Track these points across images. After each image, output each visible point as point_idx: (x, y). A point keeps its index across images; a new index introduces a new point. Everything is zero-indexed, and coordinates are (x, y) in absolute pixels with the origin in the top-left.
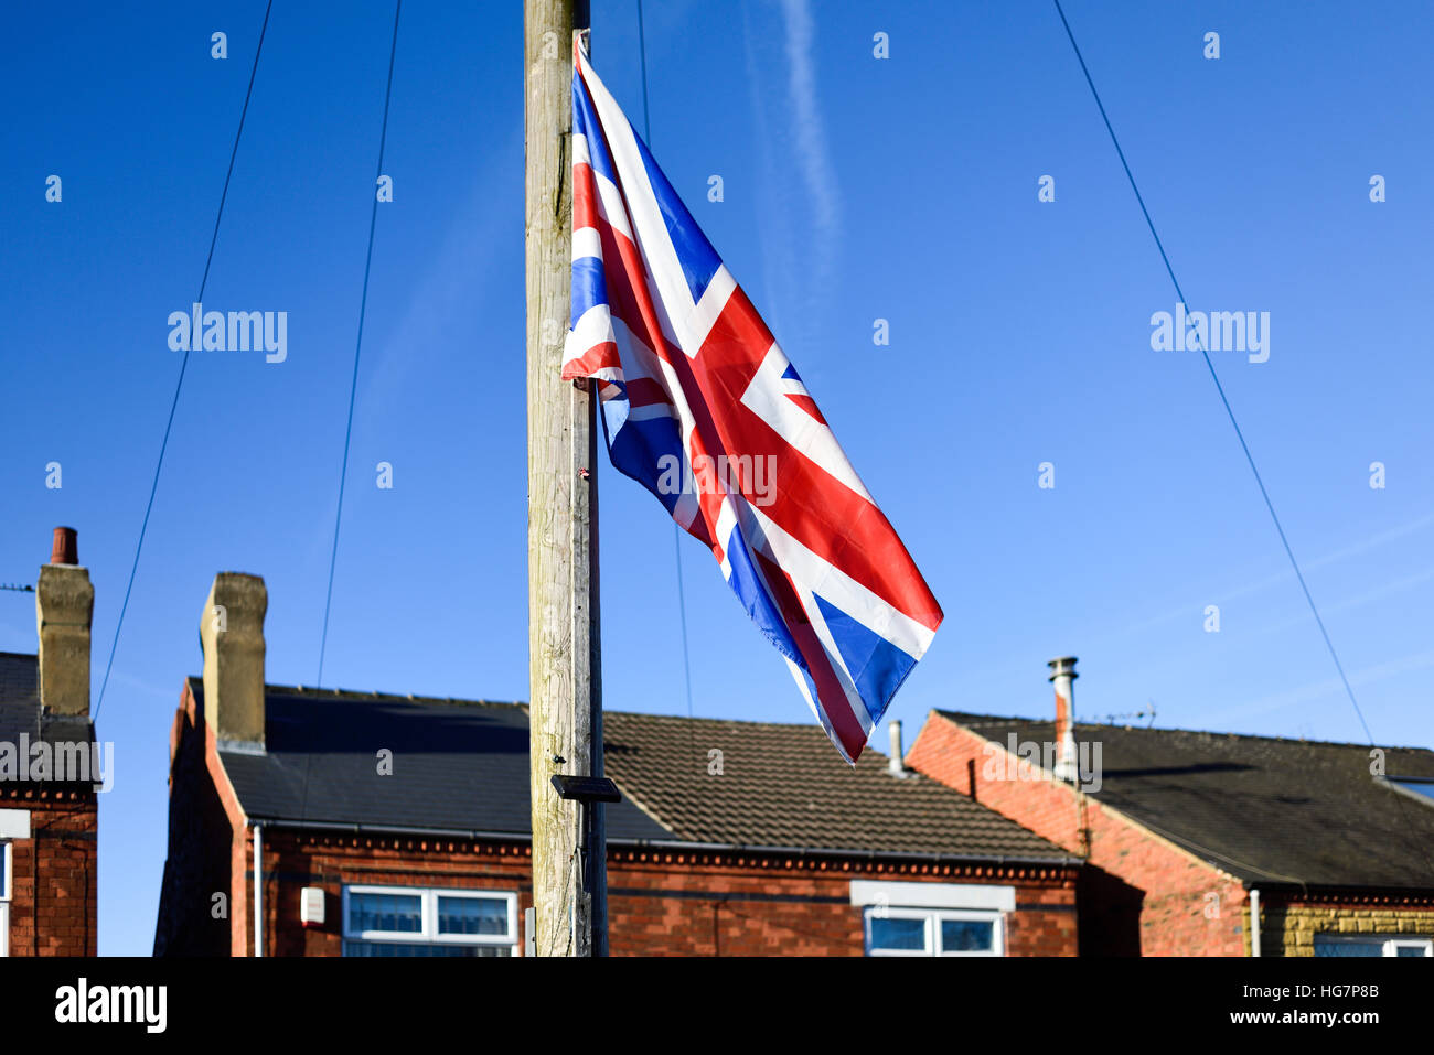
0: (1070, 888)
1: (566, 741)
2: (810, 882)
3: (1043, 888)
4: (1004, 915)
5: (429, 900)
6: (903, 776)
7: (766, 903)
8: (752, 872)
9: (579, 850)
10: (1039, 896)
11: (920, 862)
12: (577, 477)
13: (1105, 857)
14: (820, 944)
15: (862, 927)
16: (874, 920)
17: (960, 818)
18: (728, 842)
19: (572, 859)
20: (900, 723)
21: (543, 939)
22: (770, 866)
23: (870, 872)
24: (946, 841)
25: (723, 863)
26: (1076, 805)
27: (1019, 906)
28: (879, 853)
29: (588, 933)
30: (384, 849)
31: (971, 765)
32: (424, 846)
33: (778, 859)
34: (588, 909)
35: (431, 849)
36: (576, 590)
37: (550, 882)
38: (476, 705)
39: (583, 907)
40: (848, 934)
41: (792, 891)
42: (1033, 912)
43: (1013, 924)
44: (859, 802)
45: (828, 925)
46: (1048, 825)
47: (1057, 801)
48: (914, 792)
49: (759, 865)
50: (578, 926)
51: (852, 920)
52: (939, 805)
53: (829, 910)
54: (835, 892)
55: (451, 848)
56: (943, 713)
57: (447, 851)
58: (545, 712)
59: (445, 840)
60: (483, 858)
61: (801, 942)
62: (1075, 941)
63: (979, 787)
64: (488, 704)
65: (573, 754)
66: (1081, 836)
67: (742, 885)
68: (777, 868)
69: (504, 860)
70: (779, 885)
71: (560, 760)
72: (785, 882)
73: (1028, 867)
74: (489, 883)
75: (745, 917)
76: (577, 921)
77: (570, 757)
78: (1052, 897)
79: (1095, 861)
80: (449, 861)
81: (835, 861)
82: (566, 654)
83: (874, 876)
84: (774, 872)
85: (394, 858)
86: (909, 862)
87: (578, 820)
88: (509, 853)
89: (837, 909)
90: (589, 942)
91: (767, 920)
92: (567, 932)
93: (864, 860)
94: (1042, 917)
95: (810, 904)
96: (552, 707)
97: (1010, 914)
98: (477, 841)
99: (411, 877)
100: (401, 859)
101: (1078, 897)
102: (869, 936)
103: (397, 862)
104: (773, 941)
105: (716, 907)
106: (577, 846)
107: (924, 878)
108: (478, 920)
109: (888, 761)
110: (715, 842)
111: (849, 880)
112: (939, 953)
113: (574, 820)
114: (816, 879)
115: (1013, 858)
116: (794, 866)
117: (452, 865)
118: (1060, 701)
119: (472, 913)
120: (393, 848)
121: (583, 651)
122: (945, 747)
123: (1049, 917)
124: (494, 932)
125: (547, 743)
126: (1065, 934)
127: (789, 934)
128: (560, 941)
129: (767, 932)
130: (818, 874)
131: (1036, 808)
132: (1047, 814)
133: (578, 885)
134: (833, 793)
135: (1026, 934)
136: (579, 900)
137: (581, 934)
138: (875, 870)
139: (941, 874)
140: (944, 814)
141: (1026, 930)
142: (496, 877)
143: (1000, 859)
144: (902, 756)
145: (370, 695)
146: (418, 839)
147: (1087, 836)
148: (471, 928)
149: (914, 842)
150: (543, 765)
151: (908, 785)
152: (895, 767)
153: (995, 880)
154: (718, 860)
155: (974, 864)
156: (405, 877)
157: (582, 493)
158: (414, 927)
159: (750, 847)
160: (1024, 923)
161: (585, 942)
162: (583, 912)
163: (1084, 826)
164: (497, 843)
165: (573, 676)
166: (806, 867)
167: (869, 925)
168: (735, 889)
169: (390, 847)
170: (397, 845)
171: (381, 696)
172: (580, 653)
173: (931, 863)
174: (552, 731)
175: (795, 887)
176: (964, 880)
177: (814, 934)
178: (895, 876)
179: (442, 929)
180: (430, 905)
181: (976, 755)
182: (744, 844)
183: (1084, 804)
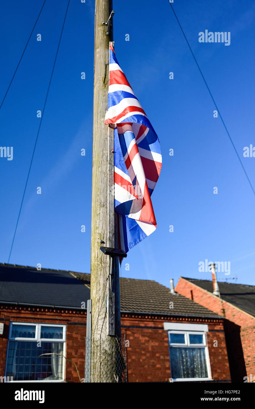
0: (222, 325)
1: (105, 236)
2: (152, 323)
3: (215, 325)
4: (206, 333)
5: (38, 328)
6: (175, 294)
7: (140, 329)
8: (136, 319)
9: (110, 276)
10: (214, 327)
11: (182, 317)
12: (110, 151)
13: (229, 317)
14: (156, 342)
15: (167, 336)
16: (171, 334)
17: (191, 305)
18: (129, 310)
19: (107, 279)
20: (173, 280)
21: (95, 312)
22: (141, 318)
23: (169, 320)
24: (188, 311)
25: (128, 317)
26: (220, 303)
27: (209, 330)
28: (171, 314)
29: (114, 309)
30: (25, 311)
31: (191, 292)
32: (38, 310)
33: (143, 315)
34: (114, 299)
35: (40, 311)
36: (109, 185)
37: (98, 288)
38: (56, 271)
39: (111, 298)
40: (163, 339)
41: (148, 325)
42: (213, 332)
43: (208, 336)
44: (164, 300)
45: (158, 336)
46: (214, 308)
47: (215, 301)
48: (178, 298)
49: (138, 318)
50: (110, 306)
51: (165, 334)
52: (185, 302)
53: (158, 331)
54: (160, 326)
55: (46, 310)
56: (183, 278)
57: (45, 312)
58: (97, 225)
59: (45, 308)
60: (56, 314)
61: (151, 341)
62: (225, 341)
63: (194, 297)
64: (60, 271)
65: (108, 240)
66: (222, 311)
67: (133, 323)
68: (143, 318)
69: (63, 315)
70: (144, 324)
71: (103, 242)
72: (146, 323)
73: (211, 319)
74: (57, 322)
75: (134, 333)
76: (109, 304)
77: (107, 241)
78: (217, 328)
79: (227, 318)
80: (45, 315)
81: (159, 316)
82: (105, 206)
83: (170, 321)
84: (142, 320)
85: (28, 314)
86: (180, 317)
87: (110, 264)
88: (65, 313)
89: (160, 331)
90: (114, 313)
91: (141, 334)
92: (105, 309)
93: (167, 316)
94: (215, 333)
95: (152, 329)
96: (100, 223)
97: (207, 333)
98: (55, 308)
99: (33, 320)
100: (30, 314)
101: (224, 328)
102: (170, 339)
103: (29, 315)
104: (142, 341)
105: (126, 330)
106: (109, 274)
107: (184, 322)
108: (53, 334)
109: (170, 290)
110: (126, 310)
111: (163, 322)
112: (189, 345)
113: (108, 265)
114: (154, 322)
115: (206, 316)
116: (148, 318)
117: (46, 316)
118: (213, 275)
119: (51, 331)
120: (28, 310)
121: (112, 205)
122: (184, 287)
123: (217, 334)
124: (58, 338)
125: (98, 237)
126: (222, 338)
127: (147, 339)
128: (102, 312)
129: (141, 338)
130: (155, 320)
131: (209, 303)
132: (213, 305)
133: (109, 289)
134: (157, 298)
135: (212, 339)
136: (110, 295)
137: (111, 309)
138: (170, 319)
139: (188, 321)
140: (187, 304)
141: (212, 337)
142: (60, 320)
143: (203, 316)
144: (174, 288)
145: (25, 267)
146: (36, 307)
147: (224, 311)
148: (51, 337)
149: (180, 312)
150: (96, 244)
151: (176, 296)
152: (172, 291)
153: (202, 323)
154: (126, 316)
155: (197, 318)
156: (31, 320)
157: (112, 156)
158: (33, 336)
159: (136, 312)
160: (211, 335)
161: (112, 313)
162: (111, 300)
163: (222, 308)
164: (61, 309)
165: (108, 213)
166: (151, 318)
167: (169, 336)
168: (132, 325)
169: (27, 310)
170: (29, 309)
171: (28, 267)
172: (111, 206)
173: (185, 317)
174: (100, 232)
175: (148, 324)
176: (194, 322)
177: (154, 339)
178: (176, 321)
179: (42, 337)
180: (38, 329)
181: (192, 289)
182: (134, 311)
183: (222, 302)
